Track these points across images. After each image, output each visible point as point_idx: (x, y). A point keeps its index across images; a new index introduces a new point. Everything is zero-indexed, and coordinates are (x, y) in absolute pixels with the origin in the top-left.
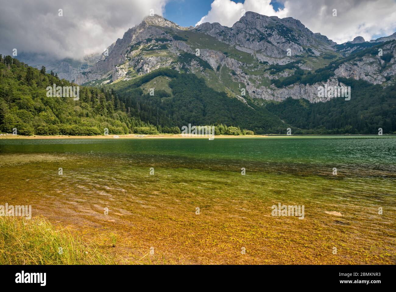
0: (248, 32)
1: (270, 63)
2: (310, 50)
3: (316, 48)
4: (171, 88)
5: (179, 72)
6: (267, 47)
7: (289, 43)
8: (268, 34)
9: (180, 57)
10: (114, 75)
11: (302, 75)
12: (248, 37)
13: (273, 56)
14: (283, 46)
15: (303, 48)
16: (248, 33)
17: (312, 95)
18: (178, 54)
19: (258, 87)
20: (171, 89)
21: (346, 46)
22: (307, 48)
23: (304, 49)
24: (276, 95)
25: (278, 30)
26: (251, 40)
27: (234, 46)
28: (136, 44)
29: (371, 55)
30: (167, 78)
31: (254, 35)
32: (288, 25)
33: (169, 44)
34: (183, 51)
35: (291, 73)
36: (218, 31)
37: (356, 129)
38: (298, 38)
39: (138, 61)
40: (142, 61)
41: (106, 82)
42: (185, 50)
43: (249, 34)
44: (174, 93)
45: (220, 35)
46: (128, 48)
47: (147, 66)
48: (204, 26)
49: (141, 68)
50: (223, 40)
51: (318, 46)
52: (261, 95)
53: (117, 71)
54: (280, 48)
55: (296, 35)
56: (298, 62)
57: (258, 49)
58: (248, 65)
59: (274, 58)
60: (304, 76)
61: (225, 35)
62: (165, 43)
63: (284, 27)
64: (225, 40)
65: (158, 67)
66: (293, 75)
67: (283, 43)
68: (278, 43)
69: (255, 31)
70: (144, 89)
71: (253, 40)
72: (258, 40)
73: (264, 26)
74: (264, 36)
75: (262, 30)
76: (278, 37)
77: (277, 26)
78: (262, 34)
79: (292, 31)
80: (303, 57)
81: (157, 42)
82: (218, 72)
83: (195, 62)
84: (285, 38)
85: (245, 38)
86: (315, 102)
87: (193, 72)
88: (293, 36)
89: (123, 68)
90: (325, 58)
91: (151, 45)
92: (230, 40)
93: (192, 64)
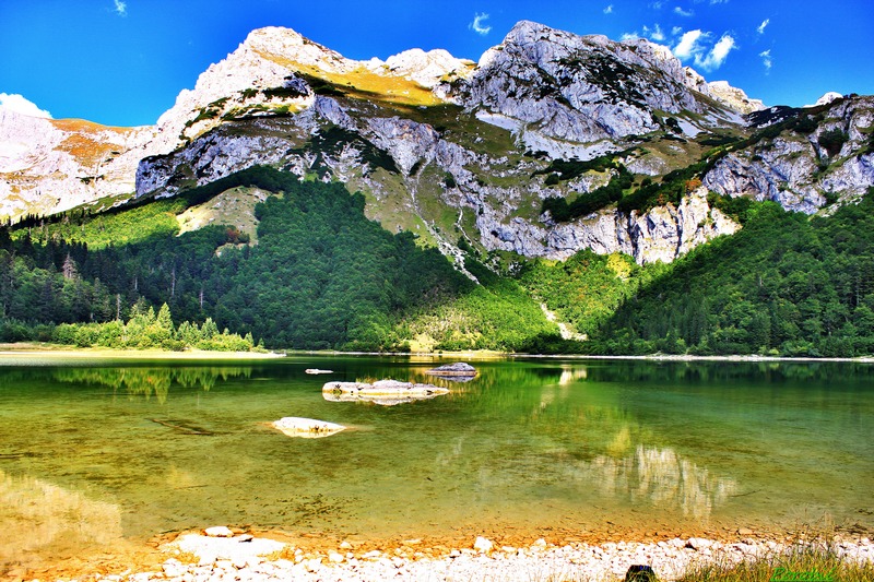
2: (672, 123)
3: (694, 119)
4: (259, 219)
5: (301, 179)
6: (556, 113)
7: (614, 103)
8: (562, 80)
9: (315, 139)
11: (627, 187)
12: (512, 87)
13: (570, 138)
14: (598, 110)
15: (653, 118)
16: (514, 78)
18: (315, 129)
19: (506, 221)
22: (665, 119)
23: (655, 120)
24: (551, 241)
25: (591, 69)
26: (519, 94)
27: (475, 112)
30: (257, 192)
32: (626, 57)
33: (297, 103)
34: (331, 123)
35: (599, 182)
36: (441, 73)
38: (645, 92)
39: (204, 147)
40: (212, 147)
42: (335, 122)
43: (516, 79)
44: (260, 234)
47: (222, 160)
49: (207, 166)
50: (450, 95)
52: (513, 242)
54: (590, 115)
55: (643, 84)
56: (626, 154)
57: (533, 120)
58: (492, 160)
59: (571, 142)
60: (631, 190)
61: (456, 84)
62: (288, 99)
63: (613, 61)
65: (250, 164)
66: (602, 188)
67: (600, 102)
68: (585, 102)
69: (535, 70)
70: (184, 222)
71: (525, 95)
72: (537, 94)
73: (558, 59)
74: (552, 86)
75: (551, 69)
76: (586, 87)
77: (591, 58)
78: (548, 79)
79: (631, 73)
81: (269, 97)
82: (411, 180)
83: (354, 152)
84: (605, 88)
85: (505, 90)
87: (342, 178)
88: (630, 84)
90: (705, 144)
91: (250, 106)
92: (466, 95)
93: (343, 156)
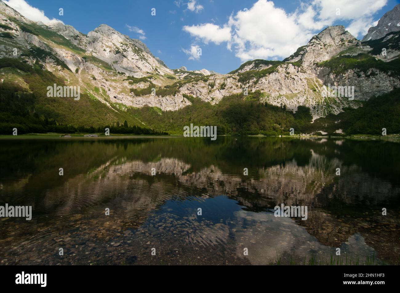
0: (105, 43)
1: (127, 74)
5: (33, 67)
6: (123, 60)
7: (142, 61)
8: (123, 50)
9: (32, 52)
11: (155, 88)
13: (128, 69)
15: (152, 67)
18: (29, 47)
19: (119, 94)
20: (26, 84)
21: (179, 72)
25: (132, 48)
27: (91, 53)
29: (203, 81)
31: (110, 47)
33: (14, 33)
34: (35, 45)
35: (146, 85)
42: (38, 46)
43: (105, 45)
45: (75, 39)
51: (160, 68)
54: (134, 63)
56: (150, 78)
57: (114, 60)
58: (107, 73)
60: (157, 90)
62: (8, 31)
64: (81, 45)
66: (148, 88)
67: (137, 60)
68: (133, 59)
71: (110, 51)
72: (115, 52)
73: (120, 42)
74: (119, 50)
75: (119, 45)
76: (133, 54)
77: (130, 44)
78: (118, 48)
80: (152, 74)
82: (77, 75)
83: (51, 60)
85: (102, 48)
86: (166, 111)
88: (143, 55)
92: (86, 46)
93: (47, 61)
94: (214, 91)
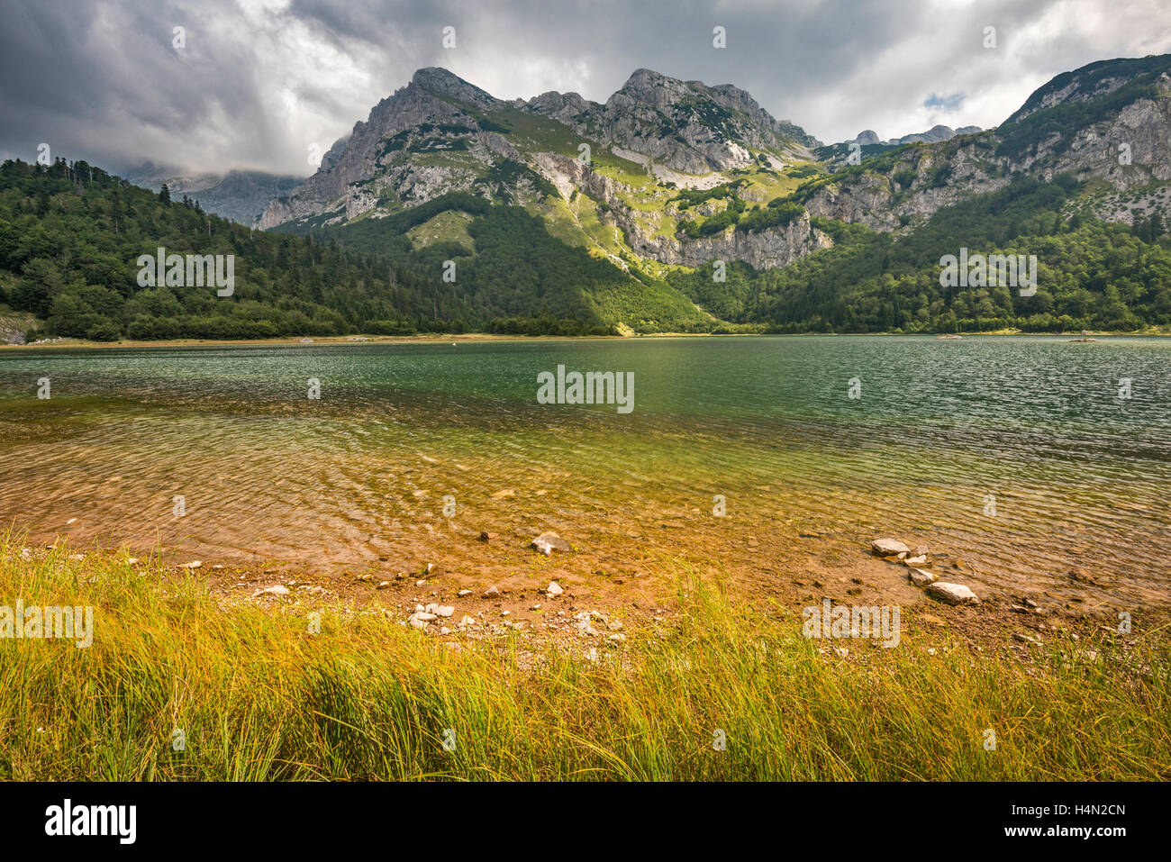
0: (639, 116)
1: (680, 186)
2: (762, 158)
3: (777, 154)
4: (474, 237)
5: (492, 203)
6: (676, 150)
7: (721, 142)
8: (678, 122)
9: (492, 170)
10: (350, 206)
11: (741, 212)
12: (638, 127)
13: (688, 171)
14: (709, 149)
15: (750, 154)
16: (639, 119)
17: (758, 254)
18: (490, 162)
19: (652, 237)
20: (472, 240)
21: (836, 151)
22: (757, 155)
23: (752, 156)
24: (688, 253)
25: (701, 113)
26: (644, 133)
27: (610, 148)
28: (396, 137)
29: (876, 172)
30: (465, 215)
31: (650, 124)
32: (722, 101)
33: (469, 138)
34: (501, 156)
35: (720, 208)
36: (577, 113)
37: (828, 324)
38: (740, 132)
39: (402, 175)
40: (411, 175)
41: (332, 221)
42: (505, 155)
43: (641, 120)
44: (478, 249)
45: (581, 122)
46: (380, 145)
47: (422, 186)
48: (548, 99)
49: (409, 191)
50: (587, 133)
51: (782, 149)
52: (658, 253)
53: (356, 197)
54: (703, 152)
55: (738, 125)
56: (736, 185)
57: (658, 155)
59: (688, 174)
60: (745, 215)
61: (591, 123)
62: (461, 135)
63: (714, 105)
65: (446, 190)
66: (723, 212)
67: (710, 141)
68: (699, 142)
69: (654, 113)
70: (414, 239)
72: (659, 134)
73: (672, 104)
74: (670, 127)
75: (668, 113)
76: (699, 128)
77: (698, 103)
78: (667, 122)
79: (729, 115)
80: (747, 173)
81: (445, 133)
82: (572, 205)
83: (526, 181)
84: (713, 130)
85: (632, 130)
86: (764, 269)
87: (521, 203)
88: (730, 126)
89: (369, 191)
90: (791, 176)
91: (430, 139)
92: (600, 133)
93: (519, 185)
94: (910, 197)
